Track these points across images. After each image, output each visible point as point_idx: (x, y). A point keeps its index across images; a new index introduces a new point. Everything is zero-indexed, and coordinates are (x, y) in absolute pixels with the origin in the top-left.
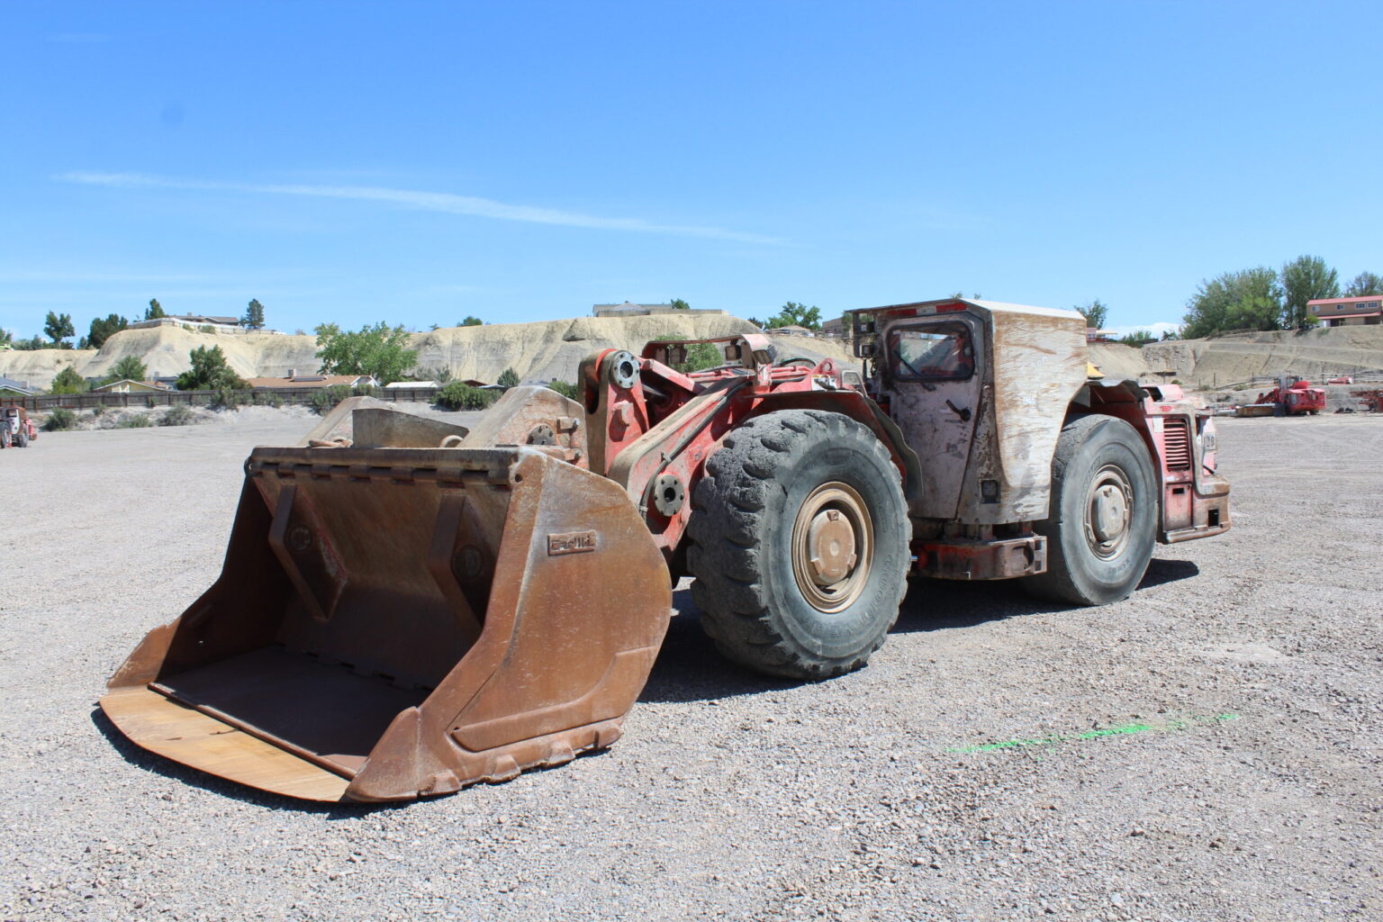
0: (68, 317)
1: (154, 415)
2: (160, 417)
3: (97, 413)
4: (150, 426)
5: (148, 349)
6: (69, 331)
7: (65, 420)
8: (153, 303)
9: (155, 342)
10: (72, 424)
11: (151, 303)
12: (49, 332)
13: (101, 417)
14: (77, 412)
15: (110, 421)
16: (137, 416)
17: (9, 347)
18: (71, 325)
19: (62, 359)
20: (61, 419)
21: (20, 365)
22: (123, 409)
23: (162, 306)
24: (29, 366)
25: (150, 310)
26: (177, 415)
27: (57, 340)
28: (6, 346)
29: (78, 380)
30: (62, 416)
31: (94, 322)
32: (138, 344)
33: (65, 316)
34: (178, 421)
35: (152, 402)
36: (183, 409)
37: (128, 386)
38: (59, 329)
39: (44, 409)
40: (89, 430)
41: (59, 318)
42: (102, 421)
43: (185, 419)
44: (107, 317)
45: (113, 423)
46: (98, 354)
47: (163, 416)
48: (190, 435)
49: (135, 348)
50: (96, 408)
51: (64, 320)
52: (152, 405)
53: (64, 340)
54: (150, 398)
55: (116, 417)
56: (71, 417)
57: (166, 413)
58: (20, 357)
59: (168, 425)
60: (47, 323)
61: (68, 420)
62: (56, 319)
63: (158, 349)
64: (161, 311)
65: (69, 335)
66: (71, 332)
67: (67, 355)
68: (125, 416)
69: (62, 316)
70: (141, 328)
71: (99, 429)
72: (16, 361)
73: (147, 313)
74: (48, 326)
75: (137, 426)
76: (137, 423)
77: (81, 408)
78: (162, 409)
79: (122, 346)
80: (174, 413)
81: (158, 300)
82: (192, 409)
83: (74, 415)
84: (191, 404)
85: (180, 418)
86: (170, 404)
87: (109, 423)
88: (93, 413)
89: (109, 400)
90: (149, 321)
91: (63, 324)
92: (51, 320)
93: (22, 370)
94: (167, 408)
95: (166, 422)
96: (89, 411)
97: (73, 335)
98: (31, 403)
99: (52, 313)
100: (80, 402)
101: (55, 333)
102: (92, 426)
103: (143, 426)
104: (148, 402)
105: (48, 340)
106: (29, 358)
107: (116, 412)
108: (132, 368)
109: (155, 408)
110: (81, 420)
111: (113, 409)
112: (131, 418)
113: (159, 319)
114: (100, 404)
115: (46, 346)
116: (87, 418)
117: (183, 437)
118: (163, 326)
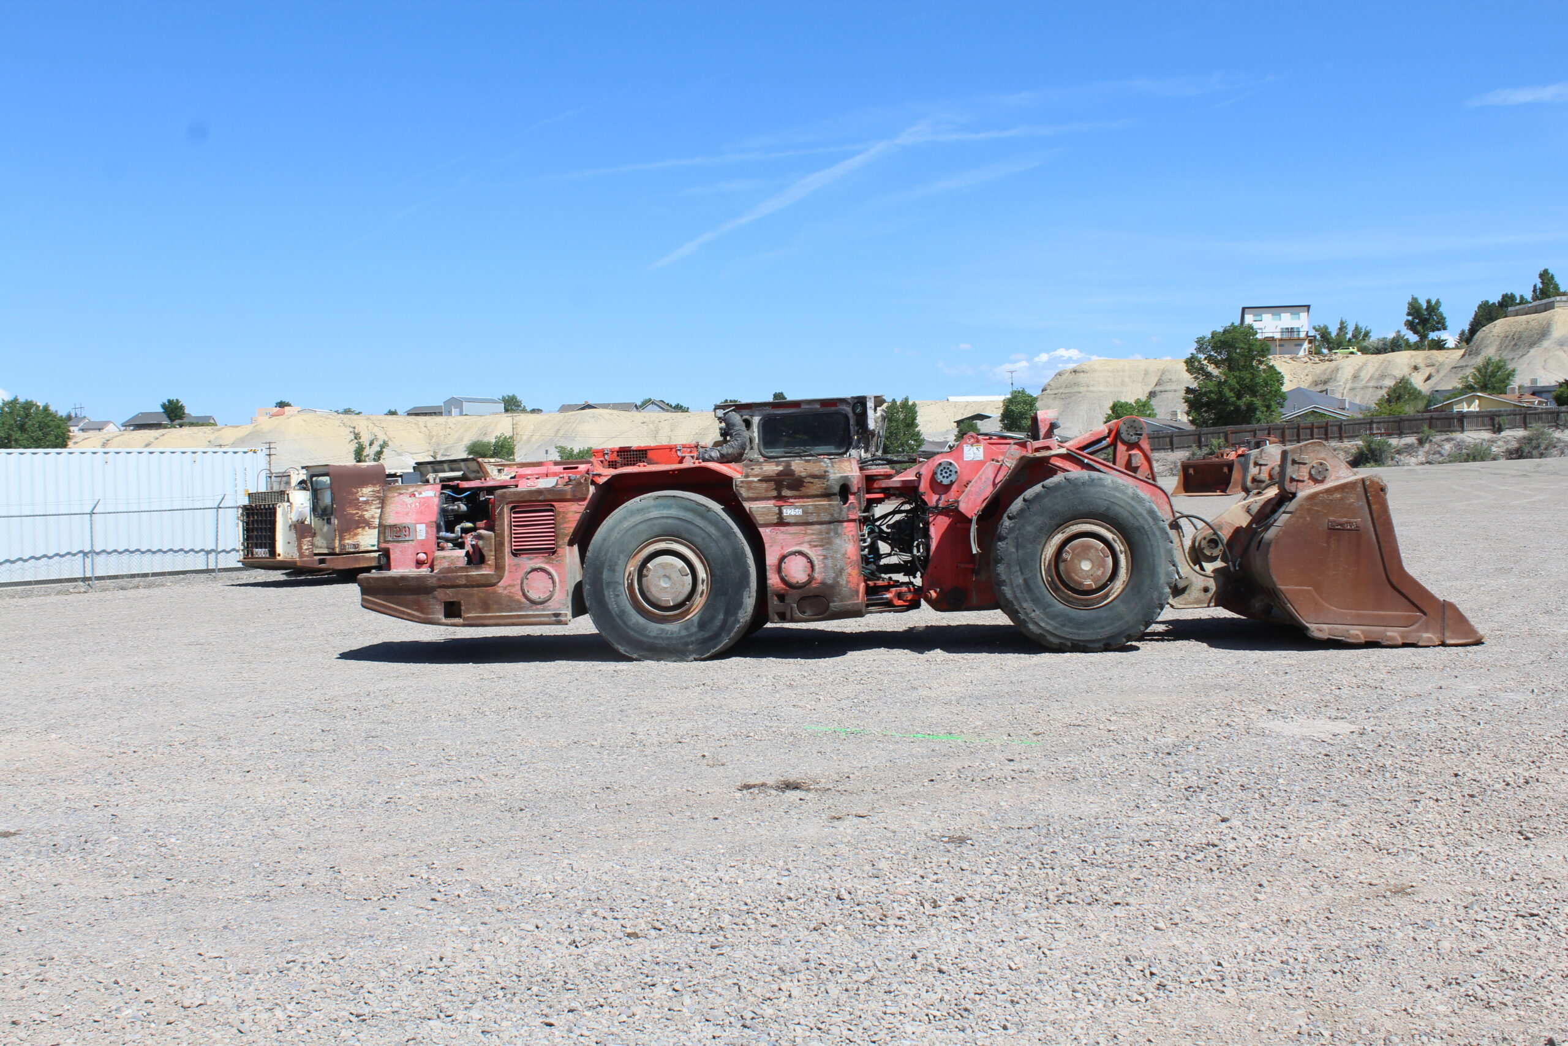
0: (1438, 303)
1: (1500, 443)
2: (1510, 447)
3: (1421, 442)
4: (1494, 459)
5: (1532, 345)
6: (1438, 323)
7: (1377, 453)
8: (1545, 276)
9: (1544, 333)
10: (1387, 457)
11: (1541, 276)
12: (1411, 326)
13: (1427, 446)
14: (1394, 441)
15: (1439, 453)
16: (1475, 445)
17: (1355, 350)
18: (1441, 315)
19: (1421, 365)
20: (1372, 451)
21: (1365, 375)
22: (1458, 436)
23: (1558, 279)
24: (1376, 376)
25: (1539, 285)
26: (1534, 443)
27: (1423, 337)
28: (1351, 349)
29: (1415, 394)
30: (1373, 446)
31: (1480, 307)
32: (1520, 338)
33: (1433, 302)
34: (1535, 452)
35: (1500, 425)
36: (1542, 433)
37: (1477, 402)
38: (1424, 322)
39: (1353, 437)
40: (1408, 464)
41: (1424, 306)
42: (1427, 453)
43: (1546, 449)
44: (1500, 298)
45: (1442, 456)
46: (1463, 356)
47: (1514, 445)
48: (1537, 472)
49: (1515, 345)
50: (1420, 435)
51: (1433, 308)
52: (1499, 430)
53: (1433, 335)
54: (1497, 420)
55: (1447, 447)
56: (1385, 448)
57: (1519, 440)
58: (1365, 364)
59: (1520, 457)
60: (1409, 314)
61: (1382, 452)
62: (1420, 307)
63: (1546, 343)
64: (1556, 287)
65: (1439, 330)
66: (1441, 325)
67: (1428, 357)
68: (1459, 445)
69: (1429, 302)
70: (1527, 314)
71: (1422, 464)
72: (1360, 369)
73: (1534, 291)
74: (1410, 318)
75: (1474, 459)
76: (1477, 455)
77: (1401, 434)
78: (1513, 435)
79: (1497, 343)
80: (1529, 440)
81: (1551, 271)
82: (1557, 434)
83: (1390, 445)
84: (1557, 427)
85: (1538, 447)
86: (1526, 427)
87: (1438, 456)
88: (1416, 442)
89: (1439, 423)
90: (1537, 302)
91: (1430, 314)
92: (1414, 309)
93: (1367, 382)
94: (1520, 433)
95: (1517, 454)
96: (1411, 440)
97: (1445, 329)
98: (1336, 429)
99: (1415, 300)
100: (1399, 426)
101: (1419, 328)
102: (1413, 460)
103: (1482, 460)
104: (1493, 425)
105: (1413, 338)
106: (1376, 365)
107: (1447, 440)
108: (1493, 374)
109: (1503, 434)
110: (1399, 452)
111: (1444, 437)
112: (1467, 448)
113: (1552, 299)
114: (1426, 428)
115: (1408, 346)
116: (1408, 449)
117: (1524, 475)
118: (1556, 309)
